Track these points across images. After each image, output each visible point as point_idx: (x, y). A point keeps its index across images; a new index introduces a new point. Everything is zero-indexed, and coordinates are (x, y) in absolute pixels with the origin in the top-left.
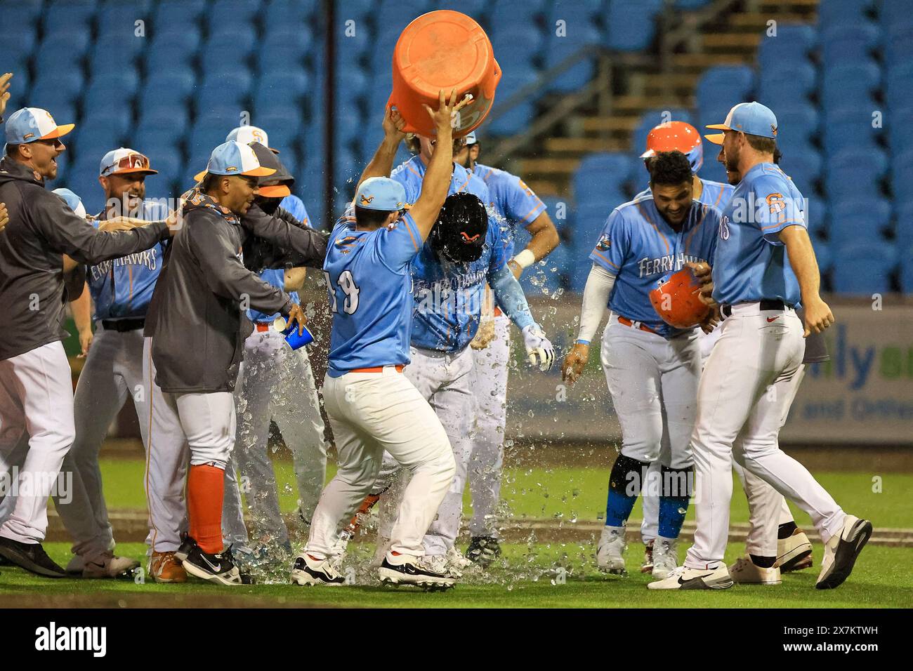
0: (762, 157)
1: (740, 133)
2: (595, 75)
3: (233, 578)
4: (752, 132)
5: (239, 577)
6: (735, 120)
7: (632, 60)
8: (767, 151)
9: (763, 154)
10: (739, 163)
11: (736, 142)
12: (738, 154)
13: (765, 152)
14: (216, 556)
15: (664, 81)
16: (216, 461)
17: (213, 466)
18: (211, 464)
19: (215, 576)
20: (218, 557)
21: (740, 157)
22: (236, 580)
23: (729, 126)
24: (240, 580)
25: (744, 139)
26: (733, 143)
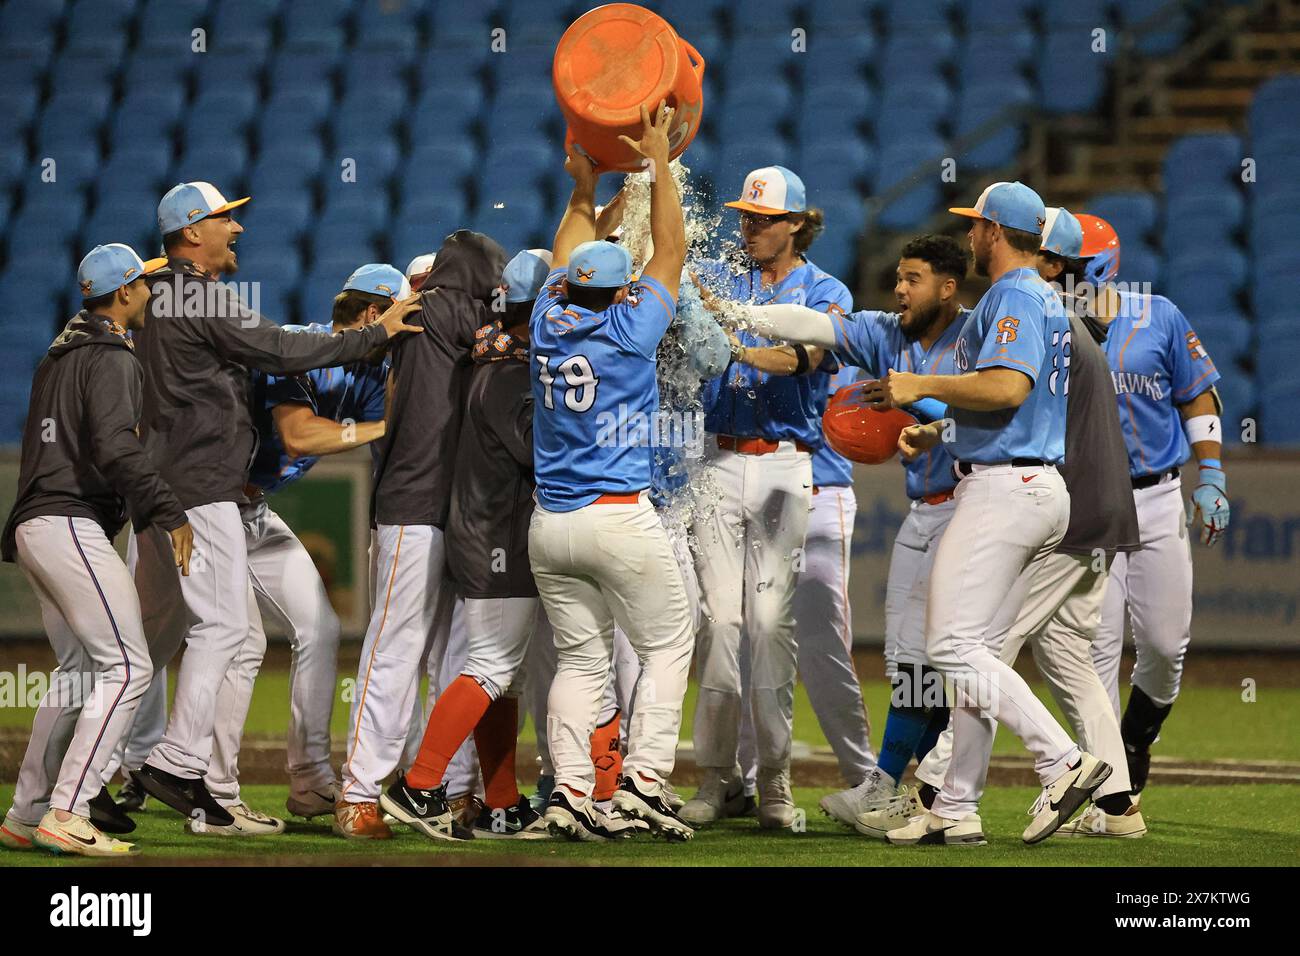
0: (1021, 260)
1: (995, 224)
2: (1024, 146)
3: (441, 826)
4: (1011, 224)
5: (450, 827)
6: (990, 205)
7: (1075, 125)
8: (1028, 250)
9: (1023, 255)
10: (991, 264)
11: (989, 234)
12: (990, 252)
13: (1026, 252)
14: (422, 792)
15: (1119, 154)
16: (488, 681)
17: (481, 685)
18: (480, 682)
19: (417, 820)
20: (426, 794)
21: (992, 256)
22: (444, 831)
23: (980, 213)
24: (450, 830)
25: (1000, 233)
26: (984, 236)
